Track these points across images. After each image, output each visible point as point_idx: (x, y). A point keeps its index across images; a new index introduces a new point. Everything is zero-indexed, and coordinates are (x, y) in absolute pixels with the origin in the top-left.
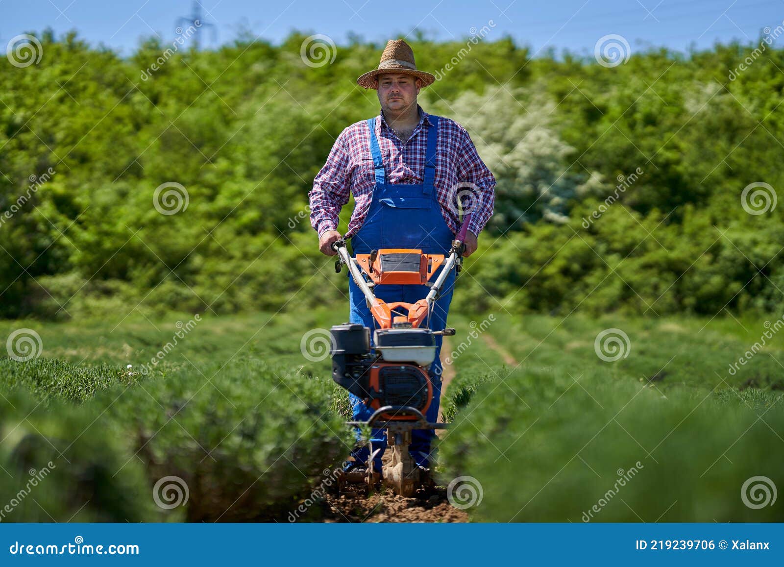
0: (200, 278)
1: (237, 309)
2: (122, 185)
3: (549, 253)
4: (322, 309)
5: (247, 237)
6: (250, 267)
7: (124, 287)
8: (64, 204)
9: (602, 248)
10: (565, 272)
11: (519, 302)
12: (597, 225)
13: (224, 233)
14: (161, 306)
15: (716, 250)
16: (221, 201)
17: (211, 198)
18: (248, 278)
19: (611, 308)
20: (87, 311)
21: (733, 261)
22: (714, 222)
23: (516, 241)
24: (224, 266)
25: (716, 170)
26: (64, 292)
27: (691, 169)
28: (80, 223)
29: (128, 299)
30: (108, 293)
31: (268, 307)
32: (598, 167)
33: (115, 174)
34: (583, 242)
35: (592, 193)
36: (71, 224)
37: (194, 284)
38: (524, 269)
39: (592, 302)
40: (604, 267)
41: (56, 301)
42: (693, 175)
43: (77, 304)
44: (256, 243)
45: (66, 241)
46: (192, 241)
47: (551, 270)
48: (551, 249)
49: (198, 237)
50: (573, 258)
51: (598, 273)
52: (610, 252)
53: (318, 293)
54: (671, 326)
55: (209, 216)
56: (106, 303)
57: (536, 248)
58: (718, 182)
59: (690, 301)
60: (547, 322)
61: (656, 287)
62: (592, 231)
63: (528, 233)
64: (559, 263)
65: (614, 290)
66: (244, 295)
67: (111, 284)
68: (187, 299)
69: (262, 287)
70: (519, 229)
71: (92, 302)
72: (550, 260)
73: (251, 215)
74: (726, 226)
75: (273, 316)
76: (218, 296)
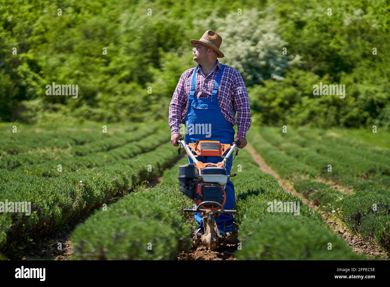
0: (101, 104)
1: (119, 120)
2: (62, 55)
3: (273, 96)
4: (161, 121)
5: (124, 84)
6: (126, 99)
7: (63, 107)
8: (33, 65)
9: (300, 93)
10: (281, 105)
11: (258, 120)
12: (298, 81)
13: (112, 82)
14: (81, 118)
15: (356, 95)
16: (112, 66)
17: (107, 64)
18: (124, 105)
19: (303, 124)
20: (45, 119)
21: (365, 101)
22: (356, 81)
23: (258, 89)
24: (113, 99)
25: (357, 54)
26: (34, 109)
27: (345, 54)
28: (41, 75)
29: (65, 113)
30: (55, 110)
31: (134, 120)
32: (300, 52)
33: (60, 50)
34: (290, 90)
35: (295, 66)
36: (36, 75)
37: (98, 107)
38: (261, 103)
39: (294, 120)
40: (301, 103)
41: (30, 114)
42: (346, 57)
43: (40, 115)
44: (129, 87)
45: (34, 83)
46: (97, 86)
47: (274, 104)
48: (275, 93)
49: (101, 83)
50: (285, 98)
51: (297, 105)
52: (304, 95)
53: (159, 113)
54: (333, 133)
55: (106, 73)
56: (54, 115)
57: (267, 93)
58: (358, 61)
59: (342, 120)
60: (272, 130)
61: (326, 114)
62: (295, 85)
63: (263, 85)
64: (278, 100)
65: (305, 114)
66: (123, 113)
67: (57, 106)
68: (94, 114)
69: (132, 110)
70: (259, 83)
71: (47, 114)
72: (273, 99)
73: (126, 73)
74: (361, 83)
75: (137, 124)
76: (109, 113)
